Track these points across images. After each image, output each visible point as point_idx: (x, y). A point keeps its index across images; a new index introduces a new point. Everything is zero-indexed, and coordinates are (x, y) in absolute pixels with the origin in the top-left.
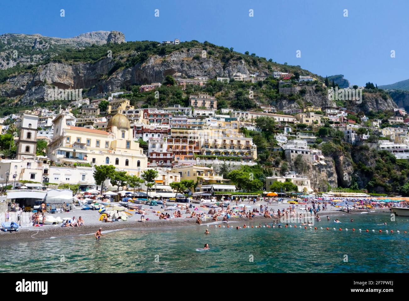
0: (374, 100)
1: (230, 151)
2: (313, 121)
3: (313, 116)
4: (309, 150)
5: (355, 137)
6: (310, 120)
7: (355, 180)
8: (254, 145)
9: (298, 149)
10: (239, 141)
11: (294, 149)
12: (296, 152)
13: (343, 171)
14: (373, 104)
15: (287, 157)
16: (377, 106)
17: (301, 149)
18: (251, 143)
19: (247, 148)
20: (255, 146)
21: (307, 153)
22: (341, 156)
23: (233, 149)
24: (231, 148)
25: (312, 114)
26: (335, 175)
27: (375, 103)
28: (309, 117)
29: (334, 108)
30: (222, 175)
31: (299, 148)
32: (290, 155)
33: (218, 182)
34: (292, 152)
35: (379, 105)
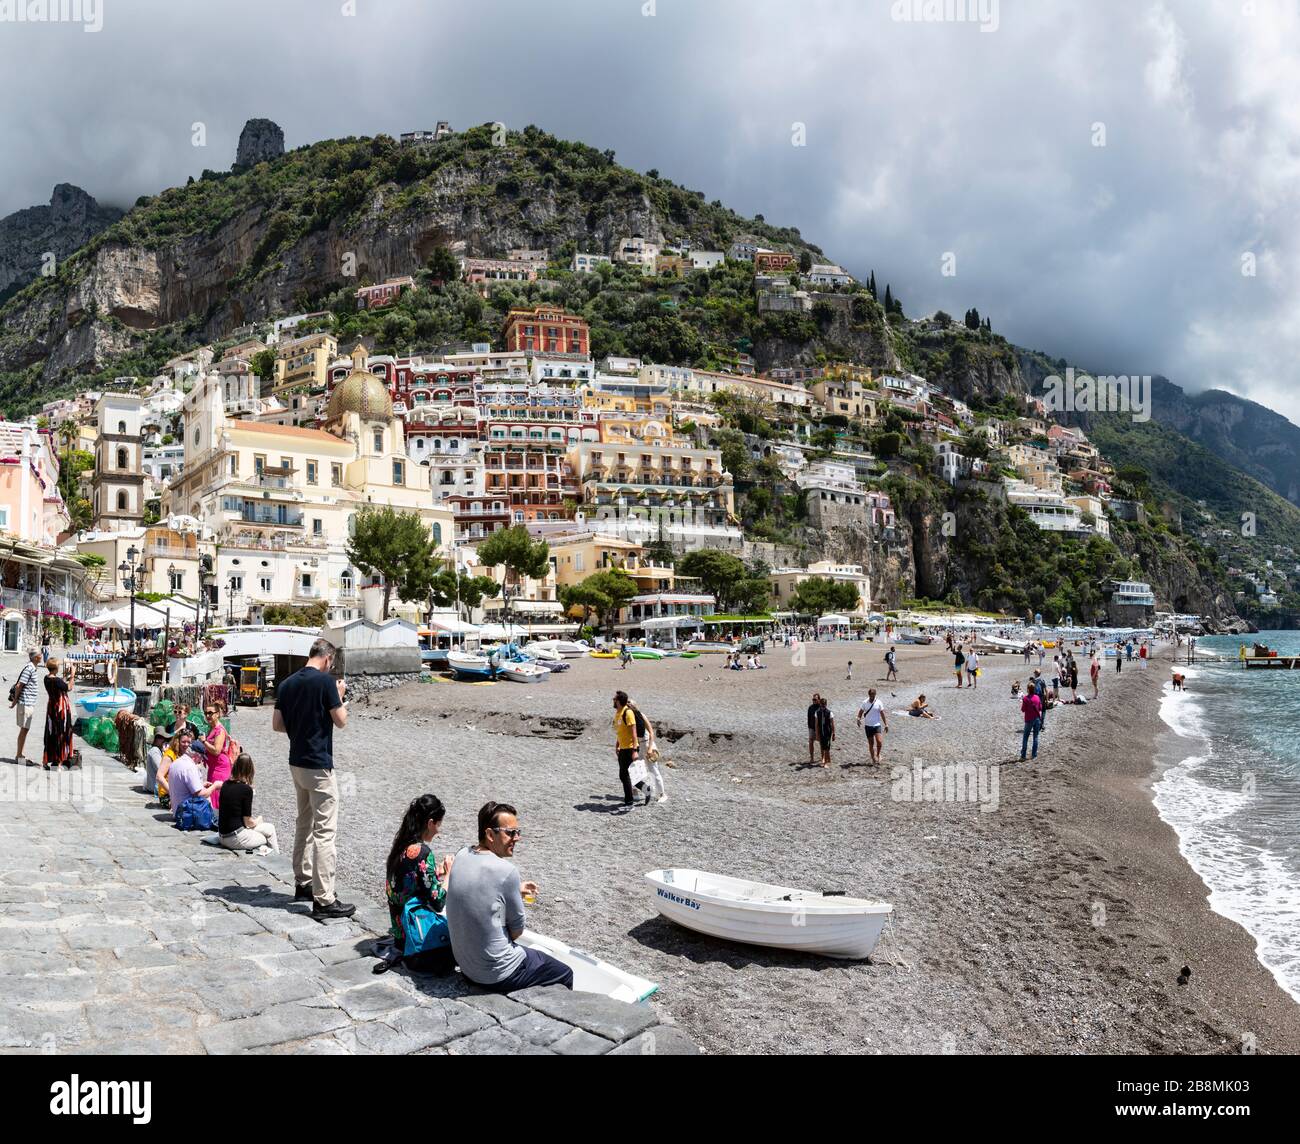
0: (984, 366)
1: (662, 490)
2: (858, 407)
3: (857, 394)
4: (863, 493)
5: (958, 464)
6: (852, 404)
7: (952, 580)
8: (727, 473)
9: (838, 489)
10: (686, 461)
11: (828, 488)
12: (833, 498)
13: (929, 554)
14: (980, 377)
15: (812, 511)
16: (990, 381)
17: (843, 490)
18: (718, 467)
19: (708, 482)
20: (728, 475)
21: (857, 501)
22: (927, 514)
23: (671, 483)
24: (664, 483)
25: (856, 387)
26: (912, 566)
27: (986, 374)
28: (850, 397)
29: (899, 374)
30: (672, 565)
31: (841, 485)
32: (818, 507)
33: (664, 584)
34: (824, 496)
35: (994, 381)
